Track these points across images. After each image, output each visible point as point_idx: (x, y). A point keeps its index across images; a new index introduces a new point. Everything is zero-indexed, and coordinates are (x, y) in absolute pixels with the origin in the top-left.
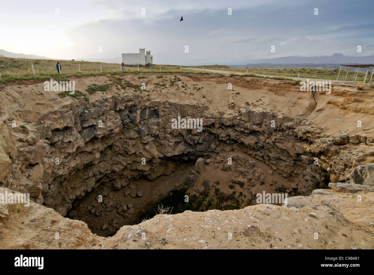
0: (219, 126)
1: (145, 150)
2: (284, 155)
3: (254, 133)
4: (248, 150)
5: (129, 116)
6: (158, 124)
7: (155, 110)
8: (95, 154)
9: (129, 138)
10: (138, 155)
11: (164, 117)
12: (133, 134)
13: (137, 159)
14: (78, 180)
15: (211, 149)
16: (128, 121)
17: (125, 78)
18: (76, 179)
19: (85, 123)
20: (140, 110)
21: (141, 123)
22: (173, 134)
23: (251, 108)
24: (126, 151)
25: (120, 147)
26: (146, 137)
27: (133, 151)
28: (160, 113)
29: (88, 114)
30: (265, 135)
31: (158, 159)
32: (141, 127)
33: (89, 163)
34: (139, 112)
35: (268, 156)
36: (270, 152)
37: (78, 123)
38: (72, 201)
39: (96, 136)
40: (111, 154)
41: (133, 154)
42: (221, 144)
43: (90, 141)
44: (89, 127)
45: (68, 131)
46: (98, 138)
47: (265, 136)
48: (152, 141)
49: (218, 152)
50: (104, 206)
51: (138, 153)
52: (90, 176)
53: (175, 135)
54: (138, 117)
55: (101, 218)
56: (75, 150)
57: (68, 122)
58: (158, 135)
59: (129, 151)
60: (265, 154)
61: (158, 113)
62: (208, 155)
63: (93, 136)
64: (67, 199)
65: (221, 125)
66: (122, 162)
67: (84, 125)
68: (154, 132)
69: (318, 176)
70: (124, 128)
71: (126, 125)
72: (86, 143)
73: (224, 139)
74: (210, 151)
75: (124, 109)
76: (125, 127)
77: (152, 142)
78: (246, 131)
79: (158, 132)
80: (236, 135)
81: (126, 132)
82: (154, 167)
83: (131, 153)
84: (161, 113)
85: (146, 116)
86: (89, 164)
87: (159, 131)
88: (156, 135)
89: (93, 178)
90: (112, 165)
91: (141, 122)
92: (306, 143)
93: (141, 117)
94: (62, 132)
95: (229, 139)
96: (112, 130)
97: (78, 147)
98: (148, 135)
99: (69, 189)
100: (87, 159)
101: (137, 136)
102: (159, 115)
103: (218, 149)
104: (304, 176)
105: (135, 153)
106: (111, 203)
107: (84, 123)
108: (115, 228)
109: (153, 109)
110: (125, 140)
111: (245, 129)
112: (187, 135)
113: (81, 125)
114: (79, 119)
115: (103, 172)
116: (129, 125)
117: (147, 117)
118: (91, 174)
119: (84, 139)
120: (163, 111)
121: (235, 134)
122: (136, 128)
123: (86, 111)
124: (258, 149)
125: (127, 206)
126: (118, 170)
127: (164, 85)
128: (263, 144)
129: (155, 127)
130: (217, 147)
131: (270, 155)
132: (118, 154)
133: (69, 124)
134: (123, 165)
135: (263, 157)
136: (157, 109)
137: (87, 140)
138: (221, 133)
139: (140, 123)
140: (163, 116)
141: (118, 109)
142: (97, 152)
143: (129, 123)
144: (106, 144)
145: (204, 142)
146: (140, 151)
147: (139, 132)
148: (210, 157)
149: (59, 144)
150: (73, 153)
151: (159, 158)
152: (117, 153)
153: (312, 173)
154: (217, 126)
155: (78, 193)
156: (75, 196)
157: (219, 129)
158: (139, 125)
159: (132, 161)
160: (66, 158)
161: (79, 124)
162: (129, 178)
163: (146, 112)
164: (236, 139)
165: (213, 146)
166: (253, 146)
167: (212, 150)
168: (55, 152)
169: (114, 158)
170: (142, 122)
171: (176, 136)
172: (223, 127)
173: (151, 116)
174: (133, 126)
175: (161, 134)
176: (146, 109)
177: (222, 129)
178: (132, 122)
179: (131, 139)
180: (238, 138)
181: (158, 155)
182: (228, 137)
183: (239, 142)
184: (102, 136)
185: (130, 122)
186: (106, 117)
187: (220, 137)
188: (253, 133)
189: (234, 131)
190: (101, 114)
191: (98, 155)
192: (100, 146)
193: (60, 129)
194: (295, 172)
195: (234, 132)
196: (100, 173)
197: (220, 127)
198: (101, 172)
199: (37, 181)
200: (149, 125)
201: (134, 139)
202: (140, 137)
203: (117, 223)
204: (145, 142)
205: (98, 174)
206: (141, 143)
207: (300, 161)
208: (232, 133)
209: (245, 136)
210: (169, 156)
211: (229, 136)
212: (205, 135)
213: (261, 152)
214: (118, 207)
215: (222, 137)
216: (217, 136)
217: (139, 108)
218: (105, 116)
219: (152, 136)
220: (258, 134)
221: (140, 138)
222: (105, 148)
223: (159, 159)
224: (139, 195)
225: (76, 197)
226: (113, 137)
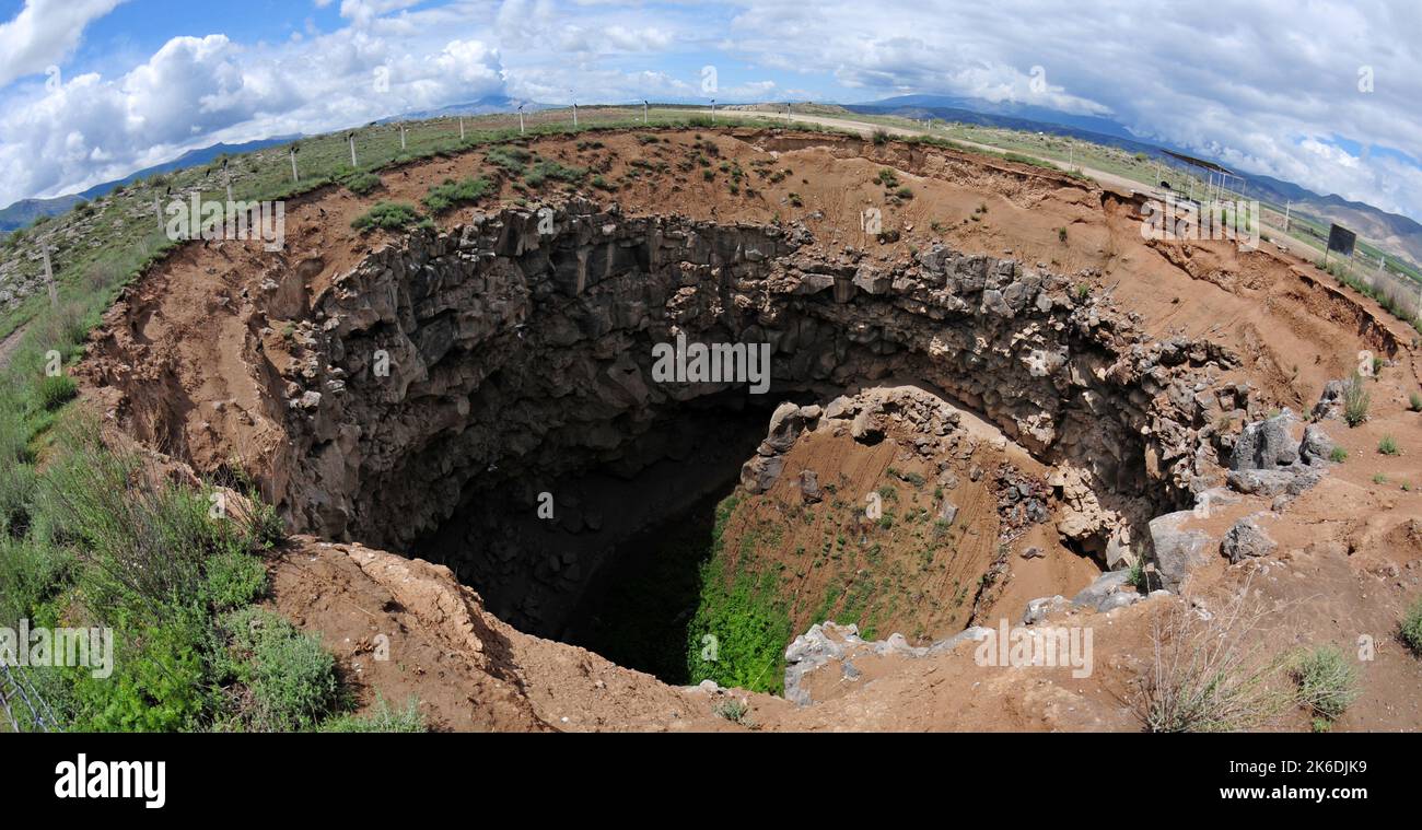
0: (850, 295)
1: (605, 381)
2: (1040, 390)
3: (958, 321)
4: (937, 375)
5: (550, 272)
6: (646, 295)
7: (636, 248)
8: (455, 404)
9: (551, 346)
10: (582, 398)
11: (667, 268)
12: (564, 331)
13: (581, 412)
14: (415, 487)
15: (822, 373)
16: (548, 290)
17: (535, 152)
18: (409, 483)
19: (426, 306)
20: (589, 249)
21: (589, 295)
22: (697, 327)
23: (952, 243)
24: (545, 389)
25: (526, 375)
26: (610, 340)
27: (569, 389)
28: (651, 253)
29: (433, 276)
30: (990, 326)
31: (647, 411)
32: (589, 305)
33: (441, 431)
34: (582, 256)
35: (996, 392)
36: (1002, 381)
37: (407, 307)
38: (409, 546)
39: (458, 344)
40: (499, 400)
41: (567, 395)
42: (854, 355)
43: (440, 363)
44: (437, 317)
45: (382, 335)
46: (466, 350)
47: (990, 331)
48: (627, 349)
49: (841, 381)
50: (494, 561)
51: (582, 392)
52: (444, 472)
53: (704, 329)
54: (583, 271)
55: (489, 591)
56: (403, 392)
57: (385, 307)
58: (646, 330)
59: (556, 387)
60: (985, 386)
61: (647, 256)
62: (810, 392)
63: (449, 344)
64: (397, 539)
65: (855, 292)
66: (534, 424)
67: (424, 313)
68: (634, 318)
69: (1116, 450)
70: (536, 311)
71: (543, 302)
72: (431, 370)
73: (862, 340)
74: (818, 377)
75: (538, 250)
76: (539, 307)
77: (628, 353)
78: (935, 315)
79: (645, 321)
80: (901, 327)
81: (542, 325)
82: (633, 438)
83: (563, 394)
84: (656, 257)
85: (605, 270)
86: (441, 436)
87: (649, 315)
88: (641, 329)
89: (454, 480)
90: (502, 435)
91: (590, 291)
92: (1098, 358)
93: (590, 272)
94: (365, 340)
95: (881, 340)
96: (504, 322)
97: (412, 384)
98: (613, 331)
99: (396, 511)
100: (435, 420)
101: (577, 336)
102: (647, 262)
103: (843, 372)
104: (1083, 450)
105: (574, 393)
106: (512, 552)
107: (422, 305)
108: (531, 620)
109: (628, 245)
110: (540, 353)
111: (929, 308)
112: (743, 329)
113: (415, 313)
114: (411, 295)
115: (479, 459)
116: (552, 302)
117: (608, 271)
118: (447, 466)
119: (426, 359)
120: (662, 248)
121: (899, 323)
122: (575, 312)
123: (428, 267)
124: (968, 370)
125: (560, 559)
126: (522, 452)
127: (662, 167)
128: (983, 356)
129: (636, 305)
130: (839, 364)
131: (1002, 390)
132: (519, 400)
133: (386, 311)
134: (535, 435)
135: (980, 396)
136: (643, 243)
137: (434, 358)
138: (856, 320)
139: (586, 292)
140: (661, 267)
141: (519, 252)
142: (461, 395)
143: (553, 296)
144: (485, 368)
145: (799, 351)
146: (588, 387)
147: (584, 323)
148: (818, 399)
149: (364, 380)
150: (399, 405)
151: (652, 406)
152: (515, 396)
153: (1105, 441)
154: (843, 296)
155: (420, 523)
156: (413, 530)
157: (847, 308)
158: (587, 299)
159: (566, 421)
160: (383, 419)
161: (410, 312)
162: (556, 475)
163: (605, 256)
164: (900, 339)
165: (827, 362)
166: (954, 362)
167: (823, 376)
168: (355, 404)
169: (507, 414)
170: (594, 291)
171: (706, 331)
172: (862, 300)
173: (621, 268)
174: (565, 306)
175: (658, 326)
176: (608, 243)
177: (859, 306)
178: (564, 290)
179: (559, 347)
180: (909, 336)
181: (648, 396)
182: (875, 334)
183: (912, 350)
184: (476, 342)
185: (555, 292)
186: (486, 280)
187: (852, 333)
188: (955, 321)
189: (896, 312)
190: (470, 272)
191: (463, 407)
192: (468, 377)
193: (363, 331)
194: (1064, 441)
195: (896, 318)
196: (473, 462)
197: (852, 301)
198: (473, 457)
199: (335, 493)
200: (615, 297)
201: (569, 348)
202: (588, 339)
203: (536, 607)
204: (603, 356)
205: (466, 463)
206: (592, 358)
207: (1078, 409)
208: (890, 320)
209: (930, 328)
210: (685, 398)
211: (880, 329)
212: (803, 327)
213: (975, 381)
214: (533, 560)
215: (859, 334)
216: (841, 330)
217: (584, 242)
218: (483, 275)
219: (625, 334)
220: (971, 324)
221: (590, 343)
222: (482, 383)
223: (652, 409)
224: (592, 526)
225: (416, 532)
226: (504, 343)
